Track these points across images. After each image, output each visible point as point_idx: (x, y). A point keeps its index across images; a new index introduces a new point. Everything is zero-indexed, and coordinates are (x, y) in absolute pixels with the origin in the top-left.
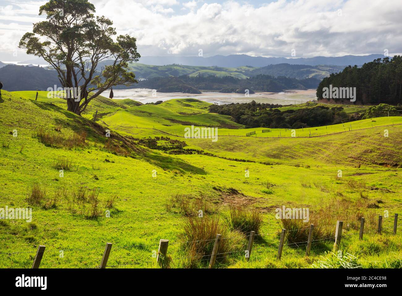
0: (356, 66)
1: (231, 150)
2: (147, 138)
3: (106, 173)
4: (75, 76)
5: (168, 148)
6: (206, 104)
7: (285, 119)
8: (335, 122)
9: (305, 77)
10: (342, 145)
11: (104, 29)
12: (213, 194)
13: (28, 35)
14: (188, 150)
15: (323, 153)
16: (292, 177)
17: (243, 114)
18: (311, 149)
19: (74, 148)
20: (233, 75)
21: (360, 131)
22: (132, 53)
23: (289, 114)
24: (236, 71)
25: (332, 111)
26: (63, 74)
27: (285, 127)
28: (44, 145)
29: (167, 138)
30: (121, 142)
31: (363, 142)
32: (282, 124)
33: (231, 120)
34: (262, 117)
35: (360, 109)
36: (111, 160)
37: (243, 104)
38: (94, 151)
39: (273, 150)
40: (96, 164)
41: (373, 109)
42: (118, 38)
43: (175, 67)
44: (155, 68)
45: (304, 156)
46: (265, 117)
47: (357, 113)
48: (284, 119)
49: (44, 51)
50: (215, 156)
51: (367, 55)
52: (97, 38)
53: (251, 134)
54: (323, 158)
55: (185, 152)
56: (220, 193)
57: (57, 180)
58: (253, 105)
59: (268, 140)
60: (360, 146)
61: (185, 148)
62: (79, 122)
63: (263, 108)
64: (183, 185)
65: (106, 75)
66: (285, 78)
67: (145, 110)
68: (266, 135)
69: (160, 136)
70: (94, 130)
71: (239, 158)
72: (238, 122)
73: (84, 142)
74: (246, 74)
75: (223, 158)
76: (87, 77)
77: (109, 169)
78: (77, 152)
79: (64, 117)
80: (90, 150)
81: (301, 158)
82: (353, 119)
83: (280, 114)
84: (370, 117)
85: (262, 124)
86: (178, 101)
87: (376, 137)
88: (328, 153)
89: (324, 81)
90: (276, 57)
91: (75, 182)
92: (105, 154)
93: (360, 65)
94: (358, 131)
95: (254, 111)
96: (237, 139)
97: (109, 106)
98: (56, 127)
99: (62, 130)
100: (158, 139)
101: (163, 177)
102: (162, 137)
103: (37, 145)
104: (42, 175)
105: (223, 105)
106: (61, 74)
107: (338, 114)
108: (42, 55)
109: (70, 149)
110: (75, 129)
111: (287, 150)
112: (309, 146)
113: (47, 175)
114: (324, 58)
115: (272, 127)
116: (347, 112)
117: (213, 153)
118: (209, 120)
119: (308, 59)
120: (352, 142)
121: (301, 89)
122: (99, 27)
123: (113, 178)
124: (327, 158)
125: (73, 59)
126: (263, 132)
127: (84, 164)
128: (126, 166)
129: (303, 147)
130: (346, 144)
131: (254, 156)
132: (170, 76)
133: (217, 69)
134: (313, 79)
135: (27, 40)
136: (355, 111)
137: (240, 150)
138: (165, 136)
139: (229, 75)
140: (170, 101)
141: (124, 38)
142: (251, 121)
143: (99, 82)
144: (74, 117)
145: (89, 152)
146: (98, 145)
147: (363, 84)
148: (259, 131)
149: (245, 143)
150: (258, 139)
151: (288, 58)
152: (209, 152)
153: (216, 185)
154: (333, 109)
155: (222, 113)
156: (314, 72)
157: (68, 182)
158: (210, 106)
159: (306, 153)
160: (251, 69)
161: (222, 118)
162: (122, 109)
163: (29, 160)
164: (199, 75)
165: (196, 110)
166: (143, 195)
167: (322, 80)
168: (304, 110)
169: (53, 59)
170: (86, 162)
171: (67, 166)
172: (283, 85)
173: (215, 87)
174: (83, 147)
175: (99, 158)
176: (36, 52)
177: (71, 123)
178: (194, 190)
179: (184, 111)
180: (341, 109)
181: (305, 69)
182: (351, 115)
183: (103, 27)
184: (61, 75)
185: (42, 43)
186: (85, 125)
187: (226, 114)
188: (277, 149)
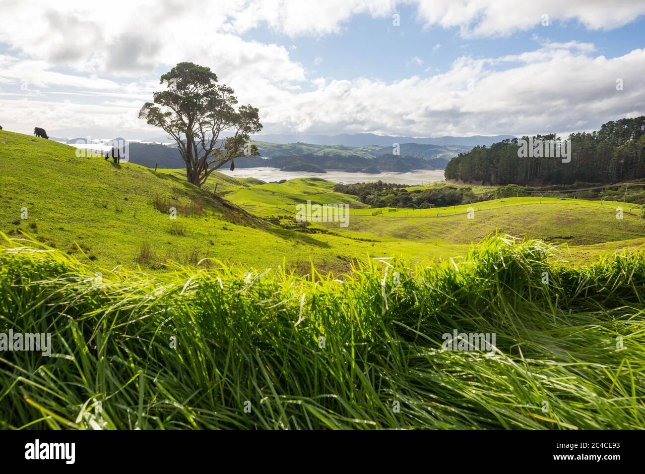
0: (484, 146)
1: (357, 230)
2: (270, 217)
3: (222, 240)
4: (195, 147)
5: (292, 227)
6: (331, 183)
7: (413, 199)
8: (463, 202)
9: (433, 157)
10: (471, 225)
11: (225, 98)
12: (337, 263)
13: (148, 105)
14: (312, 229)
15: (451, 234)
16: (421, 253)
17: (369, 194)
18: (438, 229)
19: (191, 216)
20: (360, 154)
21: (488, 211)
22: (255, 123)
23: (416, 194)
24: (362, 151)
25: (460, 192)
26: (183, 145)
27: (412, 207)
28: (159, 212)
29: (291, 217)
30: (241, 214)
31: (492, 222)
32: (409, 204)
33: (357, 200)
34: (389, 197)
35: (488, 190)
36: (229, 228)
37: (369, 184)
38: (211, 219)
39: (399, 230)
40: (212, 232)
41: (502, 190)
42: (240, 108)
43: (300, 146)
44: (279, 146)
45: (431, 236)
46: (391, 197)
47: (486, 194)
48: (411, 199)
49: (165, 121)
50: (340, 236)
51: (496, 135)
52: (218, 109)
53: (377, 213)
54: (451, 238)
55: (309, 231)
56: (345, 262)
57: (169, 243)
58: (379, 186)
59: (395, 220)
60: (489, 226)
61: (309, 227)
62: (198, 192)
63: (390, 188)
64: (304, 253)
65: (227, 147)
66: (413, 158)
67: (267, 189)
68: (392, 214)
69: (283, 215)
70: (213, 200)
71: (365, 238)
72: (364, 202)
73: (202, 210)
74: (372, 153)
75: (348, 237)
76: (208, 147)
77: (226, 236)
78: (194, 219)
79: (182, 187)
80: (207, 219)
81: (429, 238)
82: (481, 200)
83: (407, 194)
84: (499, 198)
85: (389, 204)
86: (302, 180)
87: (506, 216)
88: (456, 233)
89: (452, 161)
90: (403, 136)
91: (189, 246)
92: (223, 223)
93: (489, 146)
94: (487, 211)
95: (380, 191)
96: (364, 218)
97: (231, 184)
98: (174, 195)
99: (180, 199)
100: (281, 218)
101: (284, 245)
102: (285, 216)
103: (152, 210)
104: (155, 238)
105: (349, 185)
106: (181, 144)
107: (467, 195)
108: (162, 125)
109: (186, 216)
110: (193, 198)
111: (414, 230)
112: (437, 226)
113: (159, 238)
114: (452, 138)
115: (399, 207)
116: (475, 193)
117: (337, 233)
118: (334, 199)
119: (436, 139)
120: (480, 222)
121: (429, 169)
122: (220, 96)
123: (230, 244)
124: (456, 238)
125: (193, 130)
126: (390, 211)
127: (200, 230)
128: (245, 235)
129: (430, 227)
130: (475, 224)
131: (380, 236)
132: (294, 154)
133: (343, 148)
134: (441, 159)
135: (147, 111)
136: (484, 192)
137: (366, 229)
138: (288, 215)
139: (355, 154)
140: (294, 180)
141: (246, 108)
142: (377, 201)
143: (220, 154)
144: (192, 187)
145: (206, 220)
146: (216, 214)
147: (491, 165)
148: (385, 210)
149: (371, 222)
150: (384, 219)
151: (416, 138)
152: (333, 231)
153: (341, 254)
154: (461, 189)
155: (348, 193)
156: (442, 152)
157: (182, 246)
158: (335, 186)
159: (434, 233)
160: (377, 149)
161: (347, 197)
162: (244, 187)
163: (142, 224)
164: (324, 154)
165: (321, 189)
166: (261, 260)
167: (450, 160)
168: (431, 190)
169: (173, 130)
170: (202, 229)
171: (181, 231)
172: (410, 165)
173: (340, 166)
174: (200, 215)
175: (216, 226)
176: (157, 122)
177: (189, 193)
178: (317, 257)
179: (308, 191)
180: (469, 189)
181: (433, 149)
182: (480, 196)
183: (225, 96)
184: (181, 146)
185: (163, 113)
186: (203, 195)
187: (351, 194)
188: (405, 228)
